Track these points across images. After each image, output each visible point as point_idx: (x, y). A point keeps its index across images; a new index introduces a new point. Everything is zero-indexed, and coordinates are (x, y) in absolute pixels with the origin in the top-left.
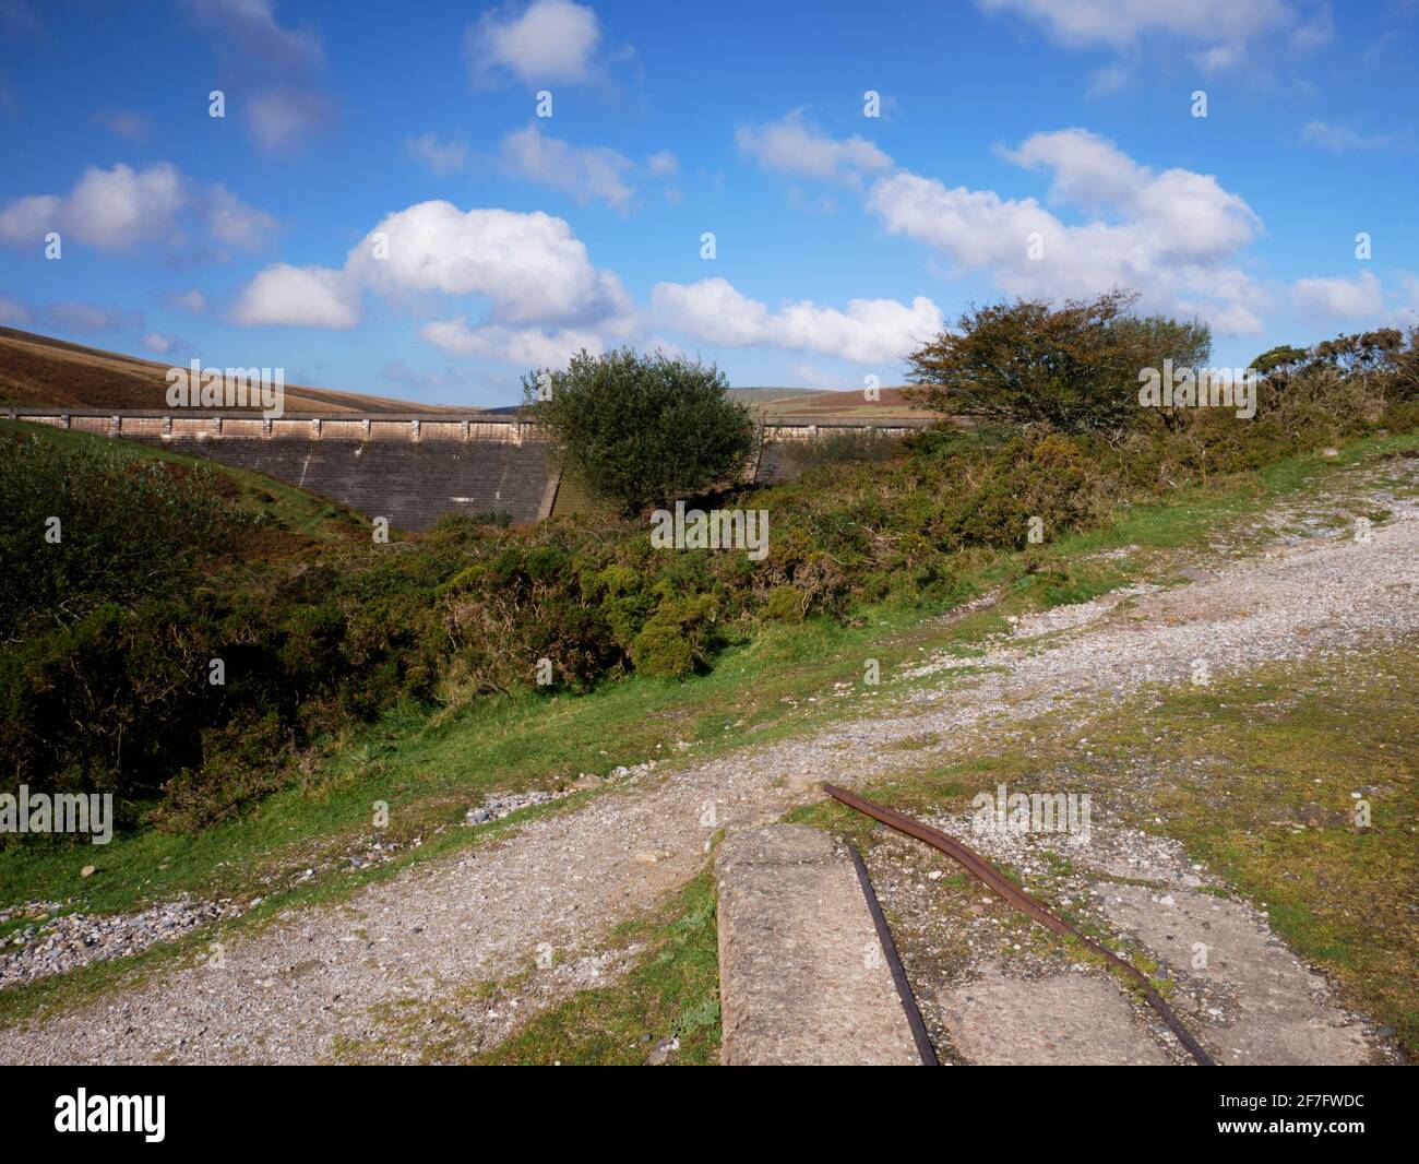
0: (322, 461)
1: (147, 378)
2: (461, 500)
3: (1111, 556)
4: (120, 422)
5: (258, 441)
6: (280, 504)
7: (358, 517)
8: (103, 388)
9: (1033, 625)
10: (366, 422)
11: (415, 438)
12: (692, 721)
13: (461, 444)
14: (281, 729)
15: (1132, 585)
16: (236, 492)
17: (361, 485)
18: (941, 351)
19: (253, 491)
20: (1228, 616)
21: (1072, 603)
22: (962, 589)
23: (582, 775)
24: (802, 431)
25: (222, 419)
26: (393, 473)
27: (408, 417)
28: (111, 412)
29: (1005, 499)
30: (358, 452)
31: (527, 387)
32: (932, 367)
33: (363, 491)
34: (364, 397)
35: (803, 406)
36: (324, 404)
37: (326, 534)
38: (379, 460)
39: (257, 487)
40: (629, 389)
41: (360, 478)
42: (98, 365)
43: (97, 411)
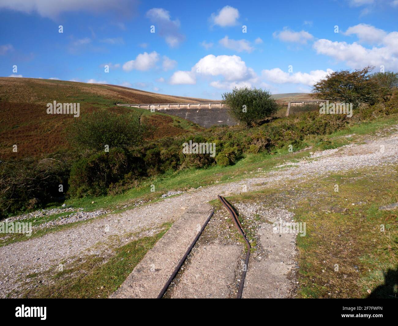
0: (190, 113)
1: (155, 97)
2: (220, 121)
3: (347, 137)
4: (150, 106)
5: (177, 110)
6: (181, 123)
7: (198, 126)
8: (147, 99)
9: (317, 154)
10: (199, 105)
11: (210, 108)
12: (222, 176)
13: (220, 109)
14: (132, 175)
15: (350, 144)
16: (172, 121)
17: (198, 119)
18: (320, 84)
19: (176, 120)
20: (366, 153)
21: (330, 149)
22: (304, 145)
23: (191, 188)
24: (301, 103)
25: (169, 105)
26: (205, 116)
27: (208, 103)
28: (148, 104)
29: (320, 122)
30: (198, 111)
31: (223, 97)
32: (317, 88)
33: (199, 120)
34: (200, 99)
35: (302, 97)
36: (191, 101)
37: (191, 130)
38: (202, 113)
39: (177, 119)
40: (246, 96)
41: (198, 117)
42: (145, 95)
43: (145, 104)
